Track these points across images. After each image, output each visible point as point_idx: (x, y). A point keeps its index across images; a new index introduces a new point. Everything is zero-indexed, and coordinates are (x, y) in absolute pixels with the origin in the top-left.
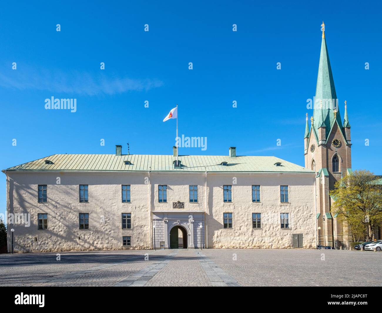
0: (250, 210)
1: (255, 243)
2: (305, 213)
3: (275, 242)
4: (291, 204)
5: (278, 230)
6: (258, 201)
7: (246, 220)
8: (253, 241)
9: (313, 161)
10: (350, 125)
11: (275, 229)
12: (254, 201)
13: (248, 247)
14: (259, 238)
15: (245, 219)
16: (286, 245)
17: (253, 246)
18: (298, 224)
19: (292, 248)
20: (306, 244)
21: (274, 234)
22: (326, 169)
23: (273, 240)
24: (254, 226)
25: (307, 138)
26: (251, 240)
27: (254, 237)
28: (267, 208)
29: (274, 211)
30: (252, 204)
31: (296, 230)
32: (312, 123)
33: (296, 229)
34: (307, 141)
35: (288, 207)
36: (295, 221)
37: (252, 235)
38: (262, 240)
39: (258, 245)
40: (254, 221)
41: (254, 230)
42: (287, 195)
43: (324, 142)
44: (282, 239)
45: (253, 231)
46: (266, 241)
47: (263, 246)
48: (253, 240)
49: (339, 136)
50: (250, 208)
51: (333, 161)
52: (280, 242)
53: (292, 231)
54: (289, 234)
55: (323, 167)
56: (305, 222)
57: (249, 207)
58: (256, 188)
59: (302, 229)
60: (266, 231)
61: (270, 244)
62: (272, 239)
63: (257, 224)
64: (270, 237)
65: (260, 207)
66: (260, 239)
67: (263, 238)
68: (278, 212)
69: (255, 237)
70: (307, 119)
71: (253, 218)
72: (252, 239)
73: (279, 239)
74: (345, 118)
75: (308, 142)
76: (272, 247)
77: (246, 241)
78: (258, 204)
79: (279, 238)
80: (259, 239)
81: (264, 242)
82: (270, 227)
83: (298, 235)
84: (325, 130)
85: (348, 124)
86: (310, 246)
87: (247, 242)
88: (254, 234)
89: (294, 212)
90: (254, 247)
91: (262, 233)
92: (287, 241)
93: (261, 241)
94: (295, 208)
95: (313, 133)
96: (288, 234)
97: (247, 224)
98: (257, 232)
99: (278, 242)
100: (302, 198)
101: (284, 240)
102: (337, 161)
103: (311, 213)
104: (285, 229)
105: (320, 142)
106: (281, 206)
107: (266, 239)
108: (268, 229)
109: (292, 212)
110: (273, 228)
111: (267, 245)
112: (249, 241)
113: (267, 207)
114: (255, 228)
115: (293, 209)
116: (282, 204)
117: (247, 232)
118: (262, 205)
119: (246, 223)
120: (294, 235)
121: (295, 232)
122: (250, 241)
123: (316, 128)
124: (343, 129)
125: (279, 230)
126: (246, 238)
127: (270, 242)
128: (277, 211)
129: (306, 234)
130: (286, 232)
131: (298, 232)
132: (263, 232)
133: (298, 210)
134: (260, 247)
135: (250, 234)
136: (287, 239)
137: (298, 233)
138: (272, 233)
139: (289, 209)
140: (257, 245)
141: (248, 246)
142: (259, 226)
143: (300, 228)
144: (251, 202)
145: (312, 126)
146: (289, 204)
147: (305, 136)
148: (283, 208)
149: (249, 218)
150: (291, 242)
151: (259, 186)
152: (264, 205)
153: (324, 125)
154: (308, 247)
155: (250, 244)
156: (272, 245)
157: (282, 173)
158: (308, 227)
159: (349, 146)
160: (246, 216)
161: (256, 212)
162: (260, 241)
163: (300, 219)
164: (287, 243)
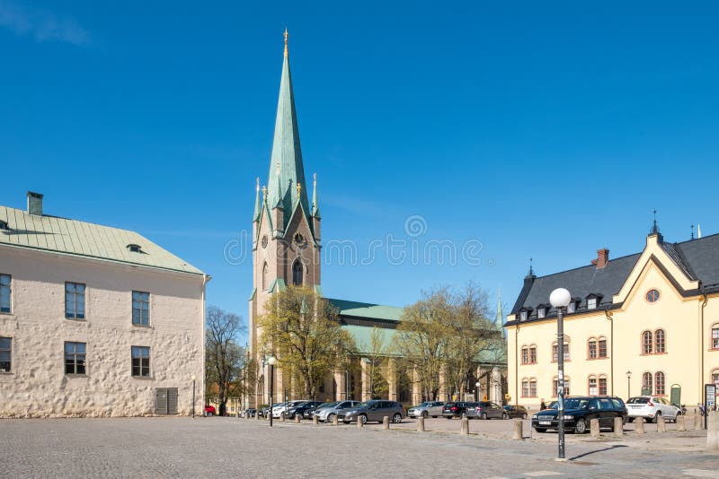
0: (59, 335)
1: (71, 405)
2: (182, 350)
3: (118, 404)
4: (154, 329)
5: (125, 380)
6: (81, 317)
7: (48, 356)
8: (65, 403)
9: (265, 263)
10: (321, 215)
11: (118, 377)
12: (68, 316)
13: (53, 416)
14: (80, 395)
15: (46, 353)
16: (143, 410)
17: (65, 411)
18: (169, 369)
19: (154, 415)
20: (183, 407)
21: (116, 387)
22: (282, 281)
23: (114, 400)
24: (69, 370)
25: (258, 222)
26: (60, 400)
27: (67, 393)
28: (102, 334)
29: (116, 341)
30: (64, 322)
31: (165, 381)
32: (264, 197)
33: (164, 378)
34: (257, 226)
35: (147, 335)
36: (163, 364)
37: (63, 388)
38: (88, 400)
39: (78, 410)
40: (70, 358)
41: (68, 379)
42: (146, 311)
43: (281, 234)
44: (134, 398)
45: (65, 381)
46: (98, 403)
47: (91, 412)
48: (66, 399)
49: (303, 229)
50: (60, 331)
51: (295, 269)
52: (130, 404)
53: (156, 382)
54: (149, 388)
55: (278, 277)
56: (183, 366)
57: (56, 329)
58: (75, 289)
59: (177, 379)
60: (97, 381)
61: (108, 408)
62: (111, 397)
63: (74, 366)
64: (107, 392)
65: (85, 329)
66: (84, 398)
67: (90, 396)
68: (126, 343)
69: (70, 394)
70: (258, 189)
71: (65, 353)
72: (63, 397)
73: (126, 398)
74: (314, 201)
75: (259, 229)
76: (110, 414)
77: (47, 401)
78: (79, 322)
79: (128, 396)
80: (81, 398)
81: (93, 404)
82: (108, 373)
83: (169, 391)
84: (282, 213)
85: (317, 211)
86: (193, 412)
87: (50, 403)
88: (67, 388)
89: (160, 345)
90: (68, 414)
91: (89, 385)
92: (145, 400)
93: (86, 403)
94: (163, 338)
95: (265, 214)
96: (146, 388)
97: (51, 366)
98: (76, 382)
99: (126, 404)
100: (177, 320)
101: (138, 400)
102: (301, 270)
103: (195, 350)
104: (140, 379)
105: (275, 233)
106: (133, 332)
107: (97, 397)
108: (103, 378)
109: (157, 345)
110: (115, 375)
111: (99, 410)
112: (55, 400)
113: (102, 330)
114: (72, 374)
115: (160, 340)
116: (136, 328)
117: (50, 382)
118: (90, 326)
119: (49, 363)
120: (160, 391)
121: (161, 385)
122: (58, 402)
123: (270, 207)
124: (310, 219)
125: (128, 380)
126: (46, 395)
127: (106, 405)
128: (124, 341)
129: (185, 388)
130: (141, 383)
131: (168, 384)
132: (91, 382)
133: (169, 341)
134: (81, 415)
135: (58, 386)
136: (144, 399)
137: (168, 386)
138: (112, 386)
139: (149, 340)
140: (74, 410)
141: (53, 412)
142: (81, 370)
143: (173, 378)
144: (63, 318)
145: (264, 203)
146: (149, 330)
147: (255, 218)
148: (137, 335)
149: (56, 352)
150: (152, 405)
151: (84, 285)
152: (93, 326)
153: (282, 206)
154: (187, 414)
155: (58, 409)
156: (111, 410)
157: (135, 266)
158: (188, 375)
159: (320, 247)
160: (49, 346)
161: (75, 340)
162: (83, 401)
163: (173, 360)
164: (145, 406)
